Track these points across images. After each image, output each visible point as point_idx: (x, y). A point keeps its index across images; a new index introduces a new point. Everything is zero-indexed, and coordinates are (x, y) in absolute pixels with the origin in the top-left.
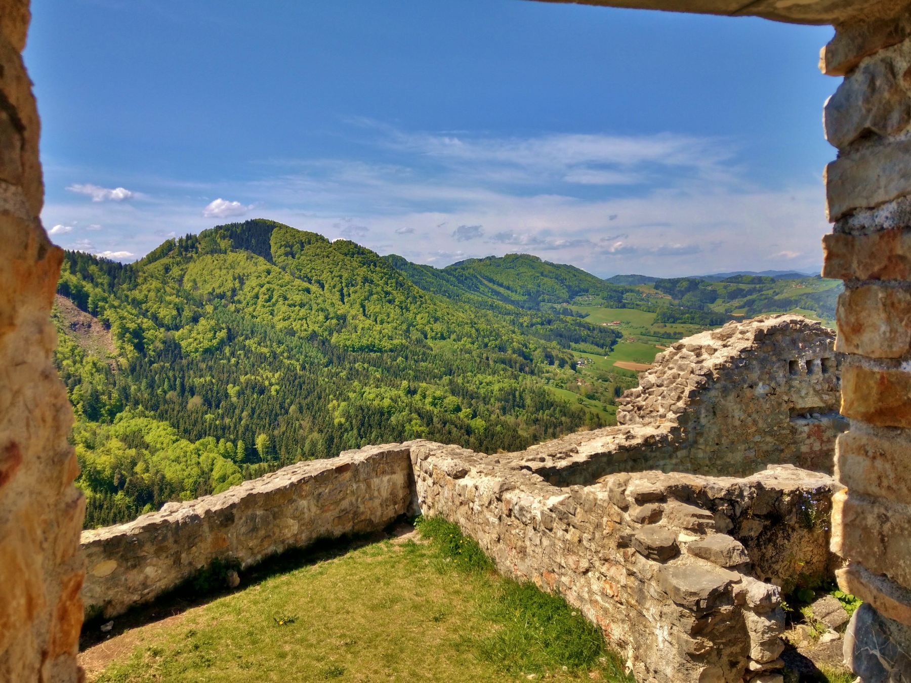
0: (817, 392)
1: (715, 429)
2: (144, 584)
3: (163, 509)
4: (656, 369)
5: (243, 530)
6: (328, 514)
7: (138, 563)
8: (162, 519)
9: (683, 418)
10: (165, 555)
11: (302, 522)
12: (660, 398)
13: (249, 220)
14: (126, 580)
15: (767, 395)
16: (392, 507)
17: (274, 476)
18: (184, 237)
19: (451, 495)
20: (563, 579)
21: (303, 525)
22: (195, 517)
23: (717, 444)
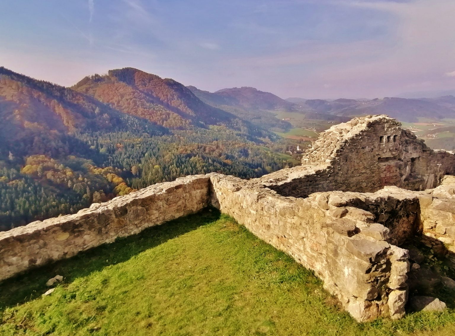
0: (390, 151)
1: (346, 167)
2: (84, 243)
3: (91, 207)
4: (320, 139)
5: (132, 216)
6: (172, 208)
7: (81, 233)
8: (91, 212)
9: (333, 162)
10: (93, 229)
11: (160, 212)
12: (322, 153)
13: (124, 68)
14: (74, 242)
15: (369, 152)
16: (202, 204)
17: (145, 190)
18: (94, 75)
19: (231, 199)
20: (290, 241)
21: (161, 213)
22: (108, 211)
23: (346, 174)
